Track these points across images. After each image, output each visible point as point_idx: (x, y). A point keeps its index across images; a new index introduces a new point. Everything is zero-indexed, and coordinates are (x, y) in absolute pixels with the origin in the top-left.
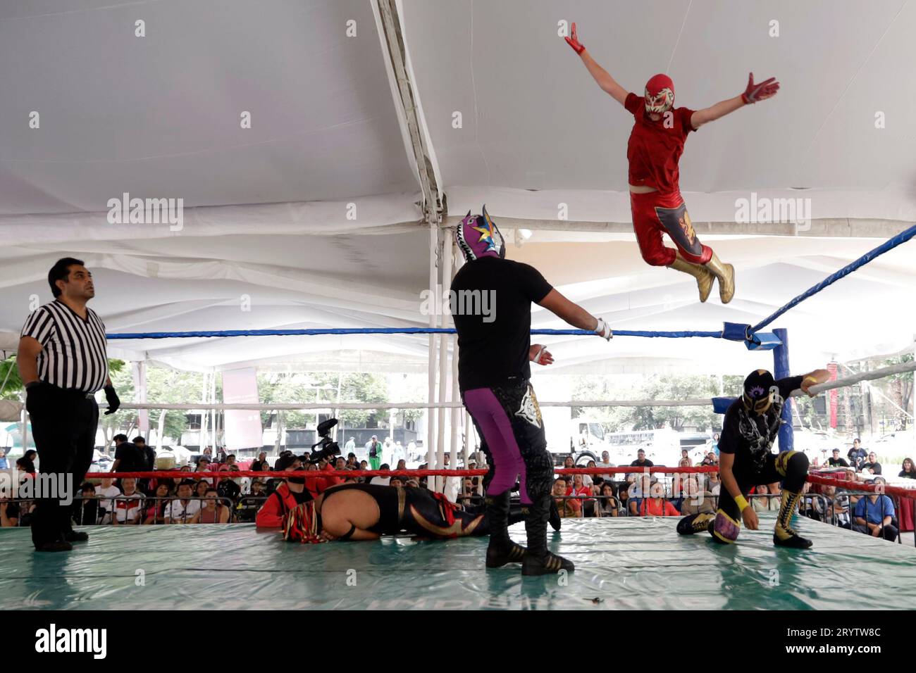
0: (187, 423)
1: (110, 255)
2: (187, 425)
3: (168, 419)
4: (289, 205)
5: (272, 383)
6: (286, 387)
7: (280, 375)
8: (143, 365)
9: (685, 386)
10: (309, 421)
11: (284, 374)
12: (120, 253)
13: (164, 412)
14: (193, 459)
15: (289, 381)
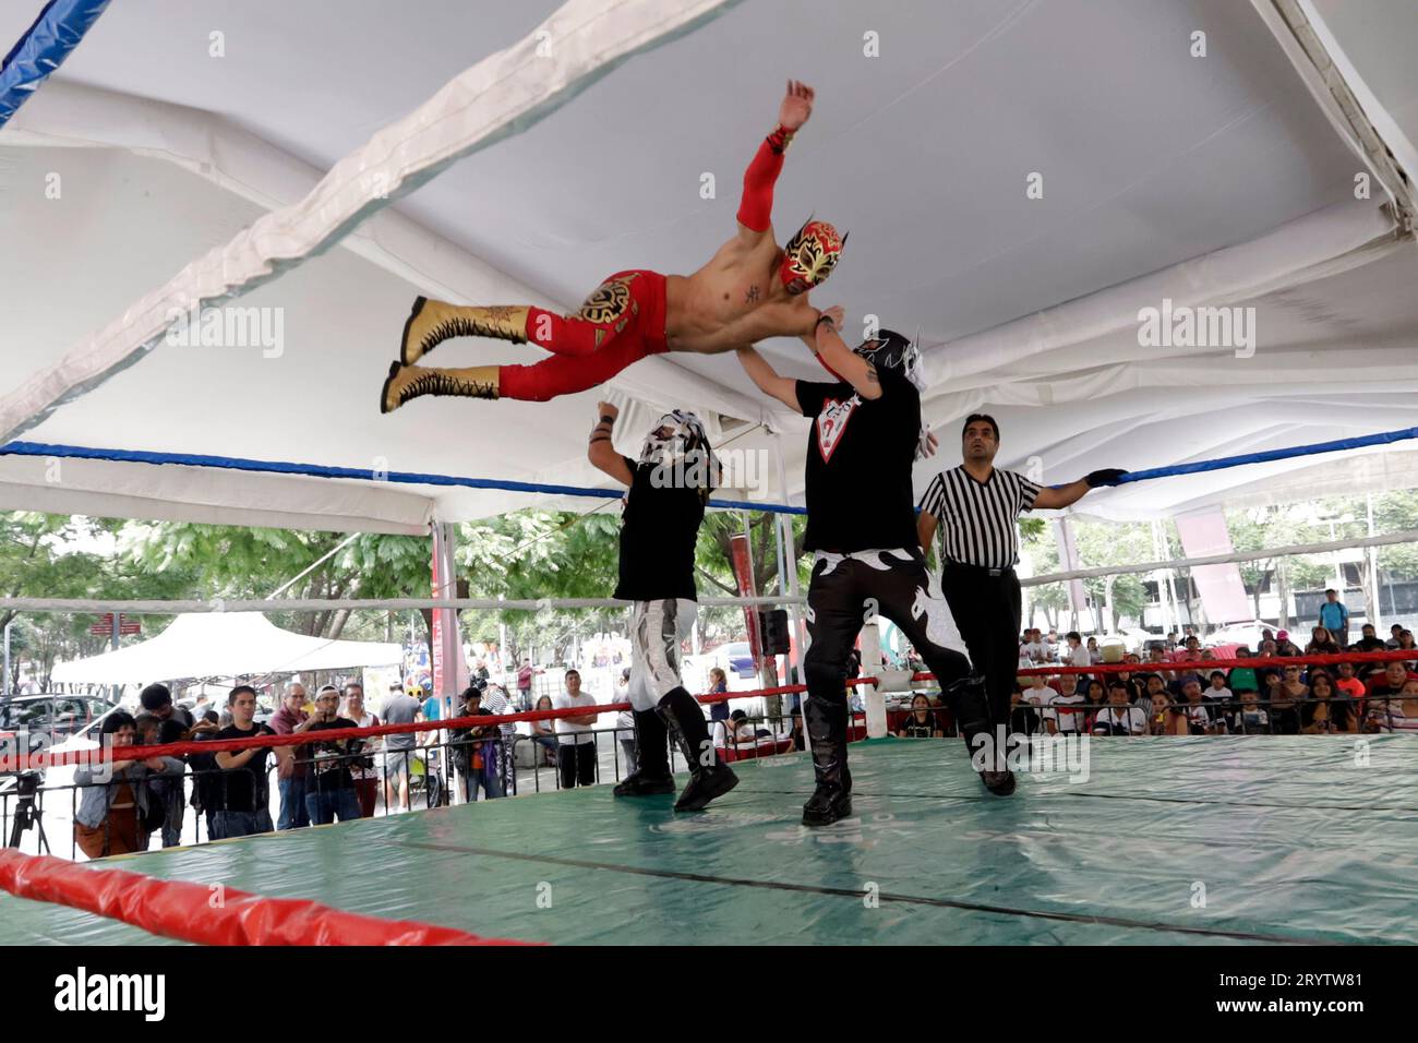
0: (1146, 594)
1: (995, 387)
2: (1148, 598)
3: (1118, 590)
4: (1182, 267)
5: (1259, 522)
6: (1281, 527)
7: (1270, 509)
8: (1067, 521)
10: (1327, 576)
11: (1276, 507)
12: (1004, 383)
13: (1109, 581)
14: (1147, 646)
15: (1284, 517)
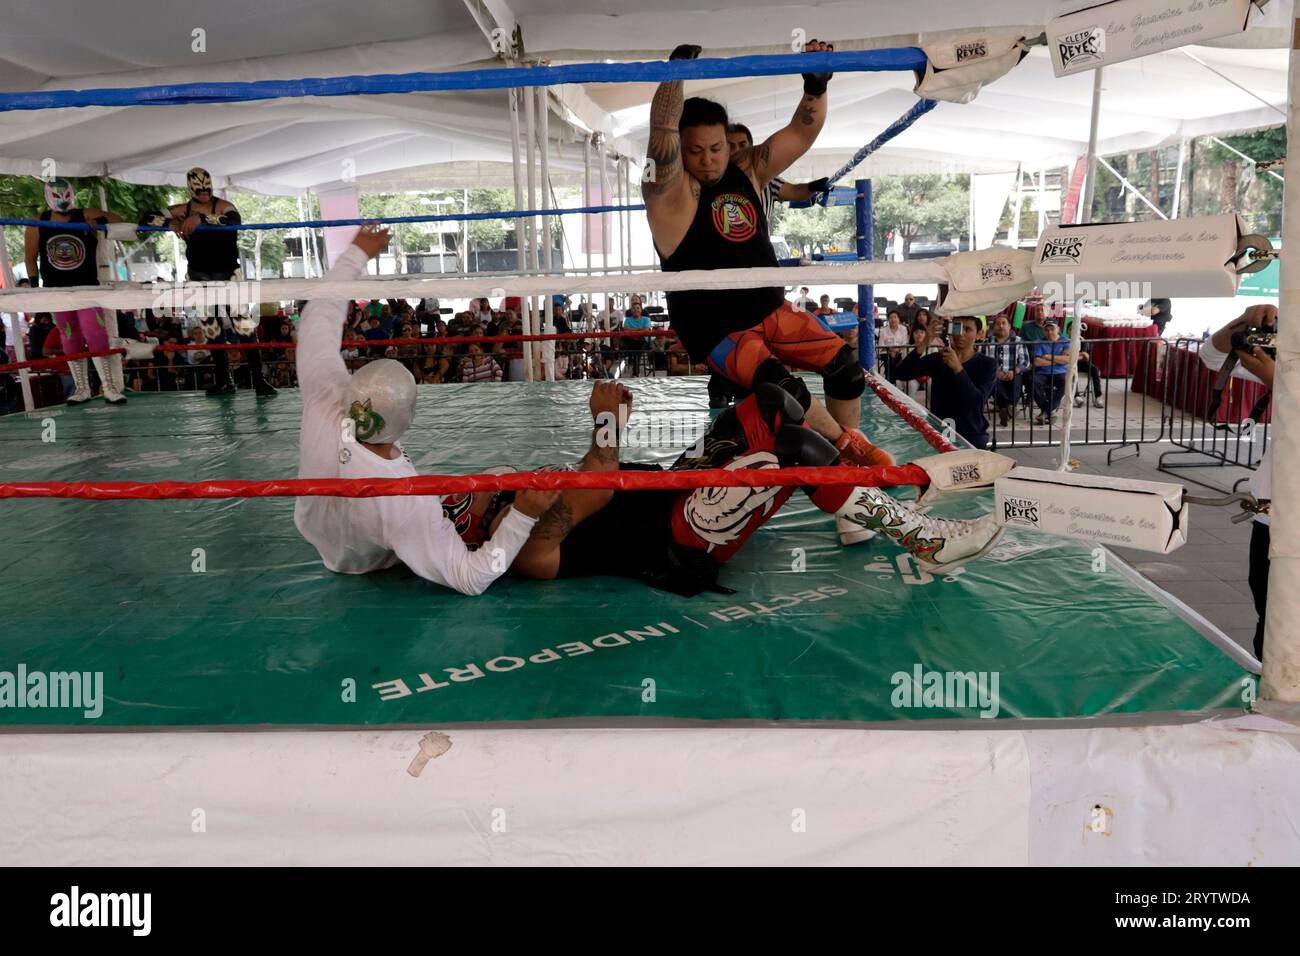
8: (227, 192)
9: (920, 181)
10: (432, 243)
